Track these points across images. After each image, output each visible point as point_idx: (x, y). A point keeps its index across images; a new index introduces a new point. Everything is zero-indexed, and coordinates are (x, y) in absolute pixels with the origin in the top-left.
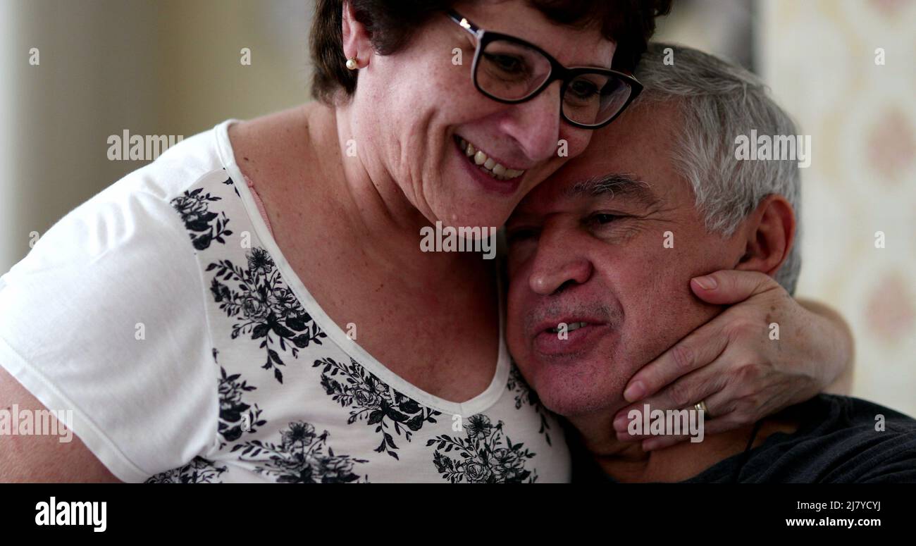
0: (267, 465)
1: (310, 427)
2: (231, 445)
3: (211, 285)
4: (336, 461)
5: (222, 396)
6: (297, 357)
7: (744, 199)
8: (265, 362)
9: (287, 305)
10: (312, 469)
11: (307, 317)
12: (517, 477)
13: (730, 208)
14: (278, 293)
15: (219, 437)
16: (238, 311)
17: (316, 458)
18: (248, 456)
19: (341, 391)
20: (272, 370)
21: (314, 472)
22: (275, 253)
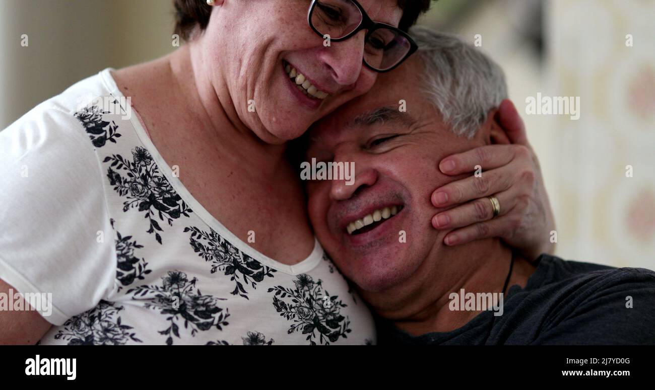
0: (153, 302)
1: (183, 274)
2: (126, 288)
3: (107, 173)
4: (204, 298)
5: (119, 252)
6: (172, 225)
7: (477, 114)
8: (148, 228)
9: (163, 188)
10: (186, 305)
11: (178, 198)
12: (334, 319)
13: (468, 120)
14: (156, 180)
15: (117, 282)
16: (127, 192)
17: (189, 296)
18: (139, 296)
19: (204, 250)
20: (154, 234)
21: (188, 307)
22: (152, 150)
